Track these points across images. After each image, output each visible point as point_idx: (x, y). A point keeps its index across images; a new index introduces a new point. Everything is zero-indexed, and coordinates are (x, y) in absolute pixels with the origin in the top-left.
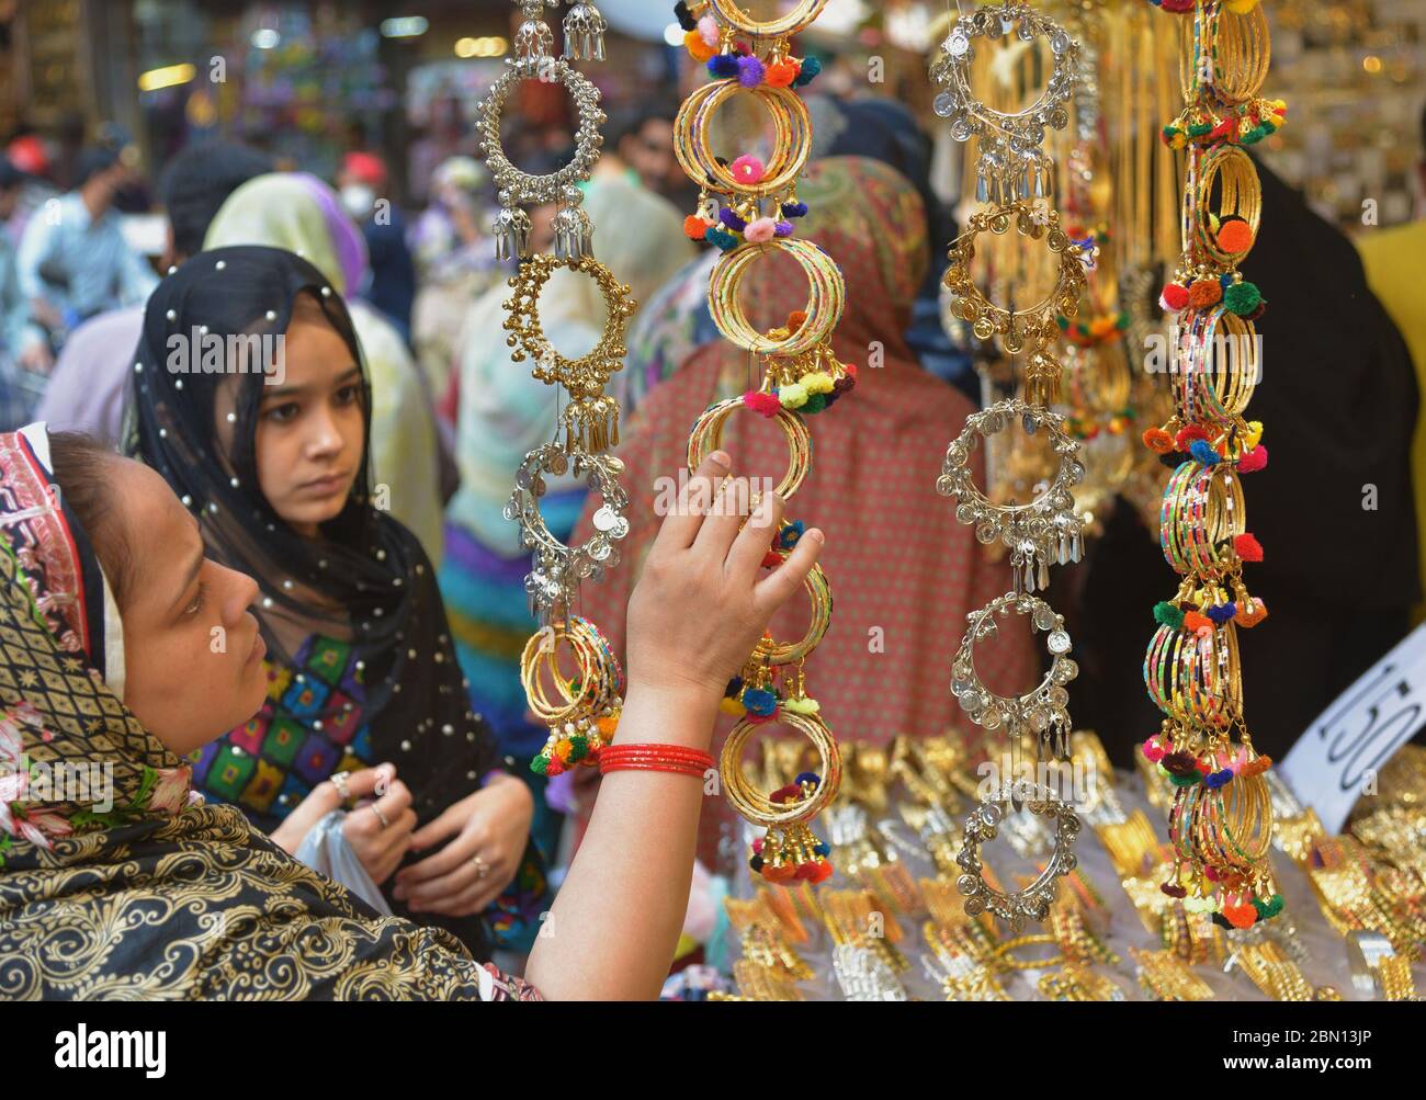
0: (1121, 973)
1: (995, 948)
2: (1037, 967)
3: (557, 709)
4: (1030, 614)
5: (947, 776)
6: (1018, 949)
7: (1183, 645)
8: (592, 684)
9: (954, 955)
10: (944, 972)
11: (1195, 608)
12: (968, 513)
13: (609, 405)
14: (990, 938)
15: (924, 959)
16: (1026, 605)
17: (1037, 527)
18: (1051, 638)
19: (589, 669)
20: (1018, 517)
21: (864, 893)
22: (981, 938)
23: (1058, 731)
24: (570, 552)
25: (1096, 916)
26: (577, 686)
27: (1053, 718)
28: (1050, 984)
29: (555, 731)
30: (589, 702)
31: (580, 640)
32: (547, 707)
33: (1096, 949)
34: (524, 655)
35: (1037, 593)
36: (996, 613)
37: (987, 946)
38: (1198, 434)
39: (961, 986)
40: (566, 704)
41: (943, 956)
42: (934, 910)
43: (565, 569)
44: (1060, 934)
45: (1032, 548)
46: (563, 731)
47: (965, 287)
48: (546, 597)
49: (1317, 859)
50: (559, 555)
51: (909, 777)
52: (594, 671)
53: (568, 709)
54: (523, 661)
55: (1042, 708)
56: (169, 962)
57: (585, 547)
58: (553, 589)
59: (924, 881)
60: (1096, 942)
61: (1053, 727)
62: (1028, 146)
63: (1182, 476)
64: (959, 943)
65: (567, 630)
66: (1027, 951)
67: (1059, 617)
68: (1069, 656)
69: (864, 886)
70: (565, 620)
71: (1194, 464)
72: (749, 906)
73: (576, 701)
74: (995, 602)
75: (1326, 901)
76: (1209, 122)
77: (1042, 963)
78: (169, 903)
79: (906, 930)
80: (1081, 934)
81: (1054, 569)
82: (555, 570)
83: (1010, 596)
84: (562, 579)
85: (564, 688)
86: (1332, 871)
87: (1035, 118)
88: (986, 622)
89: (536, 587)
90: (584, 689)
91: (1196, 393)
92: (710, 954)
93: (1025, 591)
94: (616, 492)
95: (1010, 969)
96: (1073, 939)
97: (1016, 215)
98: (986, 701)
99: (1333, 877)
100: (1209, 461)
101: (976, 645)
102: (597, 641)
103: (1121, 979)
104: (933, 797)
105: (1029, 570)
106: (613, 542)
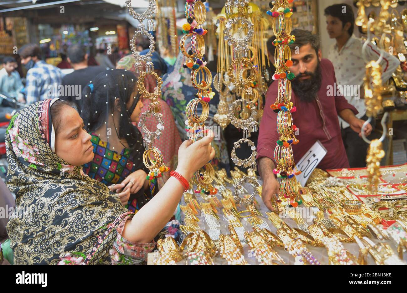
0: (263, 217)
1: (237, 213)
2: (246, 217)
3: (151, 166)
4: (247, 143)
5: (223, 178)
6: (241, 213)
7: (283, 149)
8: (158, 160)
9: (229, 215)
10: (228, 219)
11: (285, 141)
12: (234, 122)
13: (158, 103)
14: (236, 212)
15: (223, 216)
16: (246, 141)
17: (248, 125)
18: (252, 147)
19: (157, 157)
20: (244, 123)
21: (209, 203)
22: (234, 211)
23: (254, 166)
24: (152, 133)
25: (257, 206)
26: (155, 161)
27: (253, 163)
28: (250, 220)
29: (151, 171)
30: (157, 164)
31: (155, 151)
32: (148, 165)
33: (258, 213)
34: (143, 155)
35: (248, 138)
36: (240, 142)
37: (236, 213)
38: (282, 105)
39: (232, 222)
40: (152, 165)
41: (227, 215)
42: (224, 206)
43: (151, 137)
44: (251, 210)
45: (247, 129)
46: (152, 170)
47: (232, 75)
48: (148, 143)
49: (301, 192)
50: (150, 134)
51: (215, 179)
52: (158, 158)
53: (153, 166)
54: (143, 157)
55: (250, 162)
56: (63, 223)
57: (155, 132)
58: (149, 141)
59: (221, 200)
60: (258, 211)
61: (253, 165)
62: (244, 46)
63: (280, 113)
64: (230, 213)
65: (152, 149)
66: (243, 214)
67: (253, 143)
68: (256, 151)
69: (209, 202)
70: (152, 147)
71: (282, 111)
72: (185, 207)
73: (155, 164)
74: (240, 140)
75: (304, 201)
76: (281, 40)
77: (247, 216)
78: (63, 210)
79: (218, 211)
80: (255, 210)
81: (252, 133)
82: (149, 137)
83: (243, 139)
84: (151, 139)
85: (152, 161)
86: (305, 194)
87: (245, 40)
88: (238, 144)
89: (145, 141)
90: (156, 162)
91: (283, 96)
92: (176, 217)
93: (246, 138)
94: (161, 121)
95: (241, 218)
96: (253, 211)
97: (242, 60)
98: (238, 160)
99: (305, 195)
100: (286, 110)
101: (236, 149)
102: (159, 152)
103: (264, 219)
104: (221, 183)
105: (247, 133)
106: (161, 131)
